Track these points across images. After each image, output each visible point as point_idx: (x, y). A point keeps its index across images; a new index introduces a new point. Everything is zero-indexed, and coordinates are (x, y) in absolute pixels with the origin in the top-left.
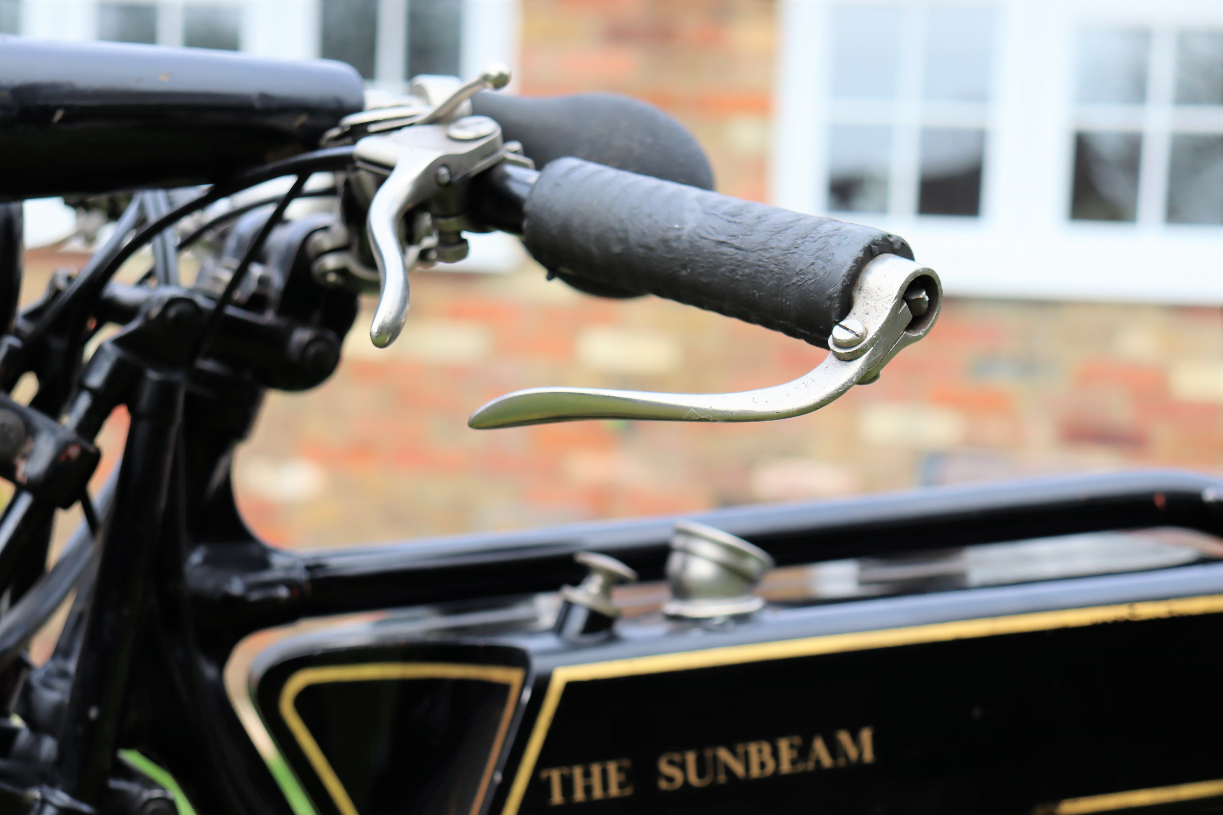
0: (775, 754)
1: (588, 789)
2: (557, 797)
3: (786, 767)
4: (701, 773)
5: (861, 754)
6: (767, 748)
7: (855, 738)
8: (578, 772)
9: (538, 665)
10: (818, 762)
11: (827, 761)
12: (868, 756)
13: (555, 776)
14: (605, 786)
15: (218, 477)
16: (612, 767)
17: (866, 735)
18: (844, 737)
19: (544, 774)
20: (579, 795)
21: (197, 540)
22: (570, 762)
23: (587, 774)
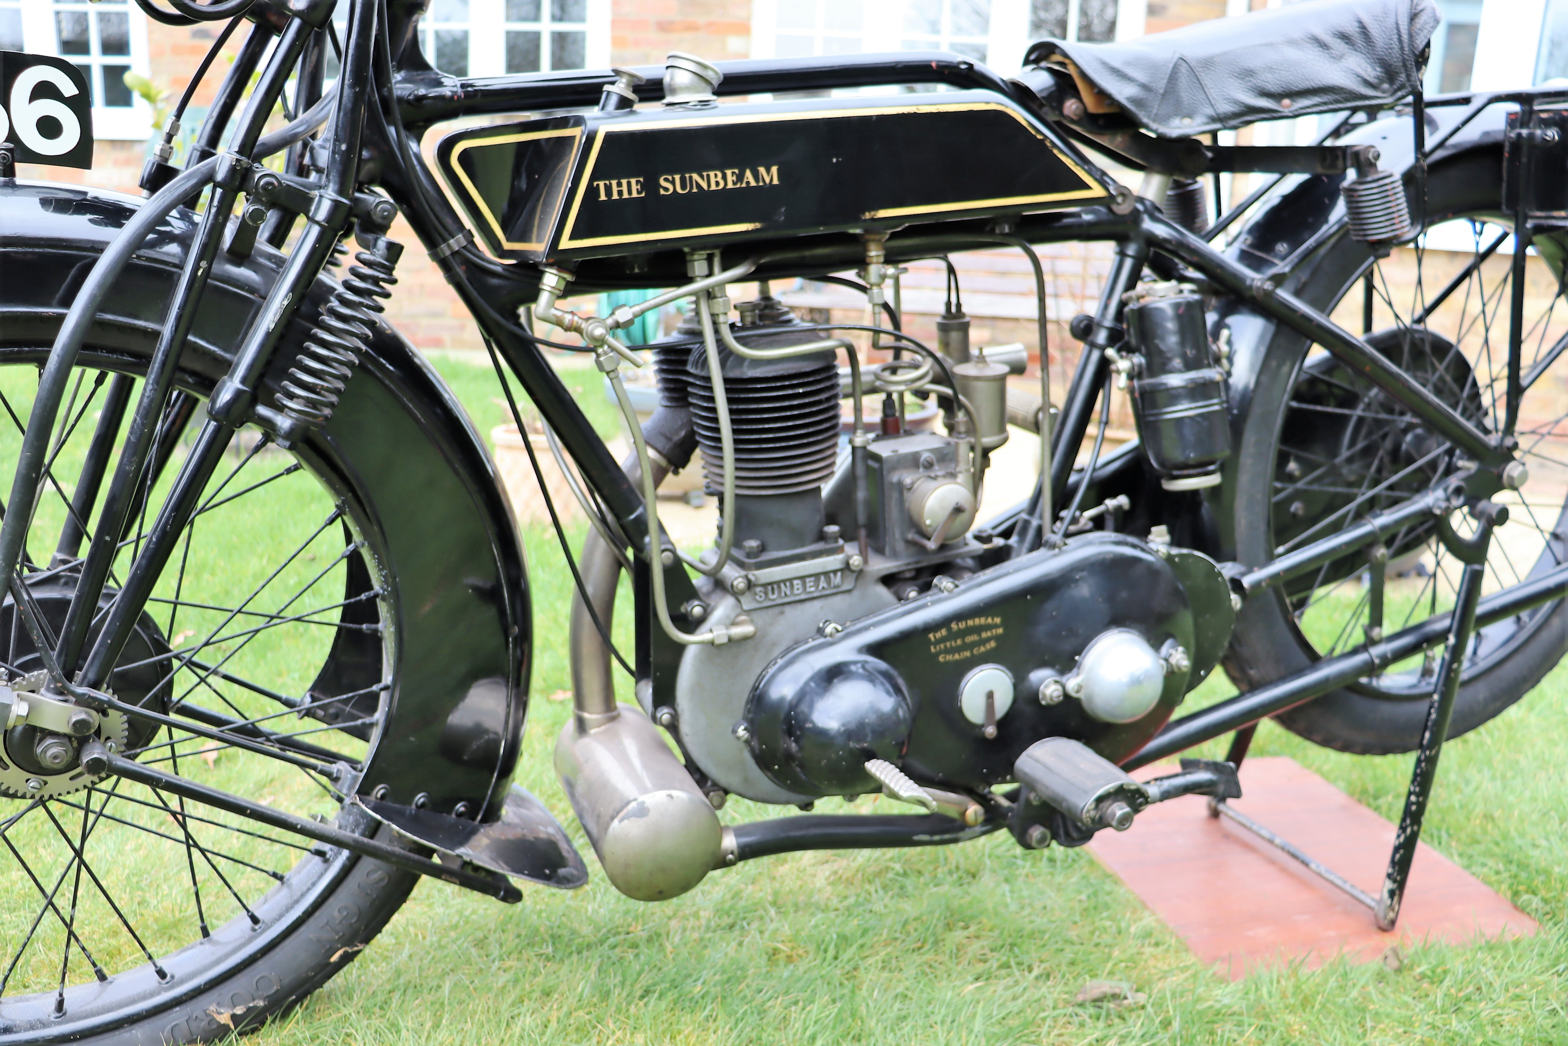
0: (724, 177)
1: (620, 193)
2: (603, 197)
3: (730, 186)
4: (683, 187)
5: (771, 180)
6: (719, 174)
7: (768, 171)
8: (614, 183)
9: (590, 125)
10: (748, 183)
11: (753, 183)
12: (776, 181)
13: (601, 184)
14: (630, 192)
15: (409, 35)
16: (633, 181)
17: (774, 169)
18: (762, 170)
19: (595, 184)
20: (615, 196)
21: (399, 69)
22: (610, 178)
23: (619, 184)
